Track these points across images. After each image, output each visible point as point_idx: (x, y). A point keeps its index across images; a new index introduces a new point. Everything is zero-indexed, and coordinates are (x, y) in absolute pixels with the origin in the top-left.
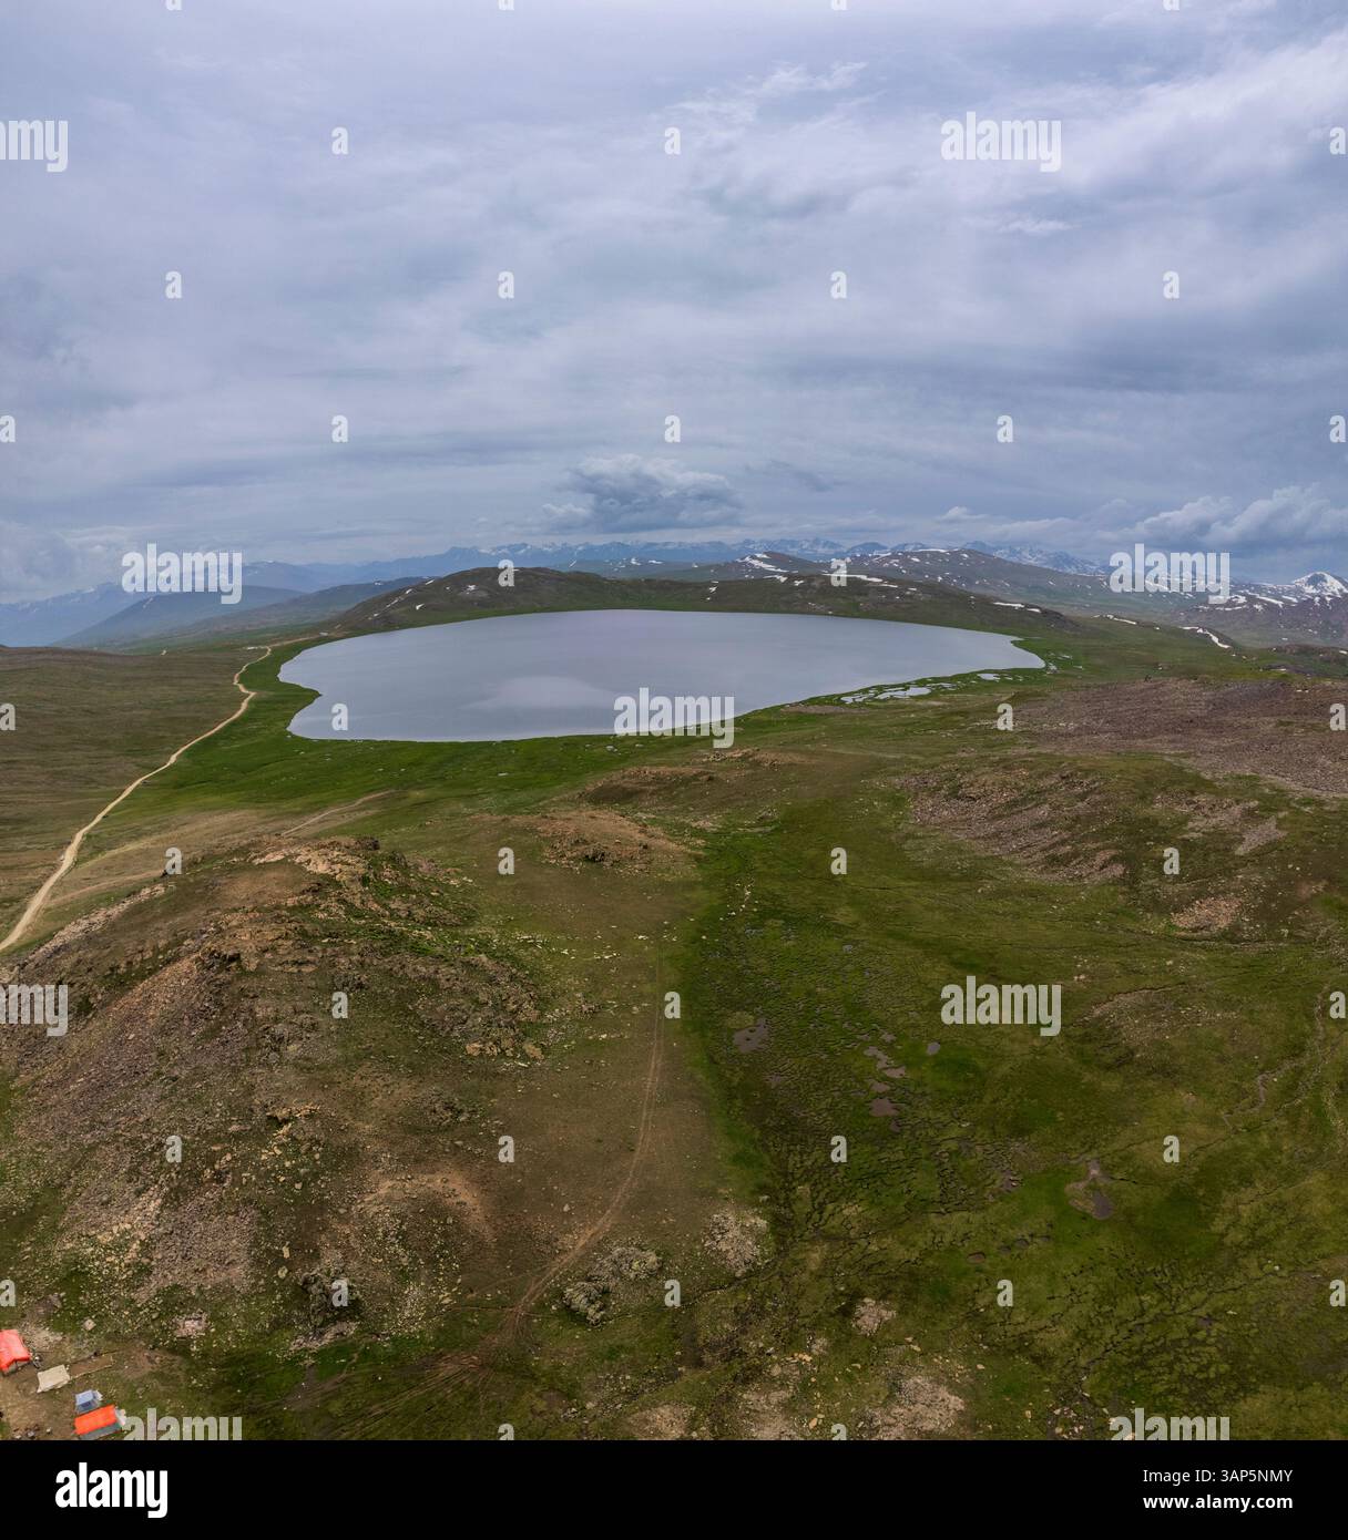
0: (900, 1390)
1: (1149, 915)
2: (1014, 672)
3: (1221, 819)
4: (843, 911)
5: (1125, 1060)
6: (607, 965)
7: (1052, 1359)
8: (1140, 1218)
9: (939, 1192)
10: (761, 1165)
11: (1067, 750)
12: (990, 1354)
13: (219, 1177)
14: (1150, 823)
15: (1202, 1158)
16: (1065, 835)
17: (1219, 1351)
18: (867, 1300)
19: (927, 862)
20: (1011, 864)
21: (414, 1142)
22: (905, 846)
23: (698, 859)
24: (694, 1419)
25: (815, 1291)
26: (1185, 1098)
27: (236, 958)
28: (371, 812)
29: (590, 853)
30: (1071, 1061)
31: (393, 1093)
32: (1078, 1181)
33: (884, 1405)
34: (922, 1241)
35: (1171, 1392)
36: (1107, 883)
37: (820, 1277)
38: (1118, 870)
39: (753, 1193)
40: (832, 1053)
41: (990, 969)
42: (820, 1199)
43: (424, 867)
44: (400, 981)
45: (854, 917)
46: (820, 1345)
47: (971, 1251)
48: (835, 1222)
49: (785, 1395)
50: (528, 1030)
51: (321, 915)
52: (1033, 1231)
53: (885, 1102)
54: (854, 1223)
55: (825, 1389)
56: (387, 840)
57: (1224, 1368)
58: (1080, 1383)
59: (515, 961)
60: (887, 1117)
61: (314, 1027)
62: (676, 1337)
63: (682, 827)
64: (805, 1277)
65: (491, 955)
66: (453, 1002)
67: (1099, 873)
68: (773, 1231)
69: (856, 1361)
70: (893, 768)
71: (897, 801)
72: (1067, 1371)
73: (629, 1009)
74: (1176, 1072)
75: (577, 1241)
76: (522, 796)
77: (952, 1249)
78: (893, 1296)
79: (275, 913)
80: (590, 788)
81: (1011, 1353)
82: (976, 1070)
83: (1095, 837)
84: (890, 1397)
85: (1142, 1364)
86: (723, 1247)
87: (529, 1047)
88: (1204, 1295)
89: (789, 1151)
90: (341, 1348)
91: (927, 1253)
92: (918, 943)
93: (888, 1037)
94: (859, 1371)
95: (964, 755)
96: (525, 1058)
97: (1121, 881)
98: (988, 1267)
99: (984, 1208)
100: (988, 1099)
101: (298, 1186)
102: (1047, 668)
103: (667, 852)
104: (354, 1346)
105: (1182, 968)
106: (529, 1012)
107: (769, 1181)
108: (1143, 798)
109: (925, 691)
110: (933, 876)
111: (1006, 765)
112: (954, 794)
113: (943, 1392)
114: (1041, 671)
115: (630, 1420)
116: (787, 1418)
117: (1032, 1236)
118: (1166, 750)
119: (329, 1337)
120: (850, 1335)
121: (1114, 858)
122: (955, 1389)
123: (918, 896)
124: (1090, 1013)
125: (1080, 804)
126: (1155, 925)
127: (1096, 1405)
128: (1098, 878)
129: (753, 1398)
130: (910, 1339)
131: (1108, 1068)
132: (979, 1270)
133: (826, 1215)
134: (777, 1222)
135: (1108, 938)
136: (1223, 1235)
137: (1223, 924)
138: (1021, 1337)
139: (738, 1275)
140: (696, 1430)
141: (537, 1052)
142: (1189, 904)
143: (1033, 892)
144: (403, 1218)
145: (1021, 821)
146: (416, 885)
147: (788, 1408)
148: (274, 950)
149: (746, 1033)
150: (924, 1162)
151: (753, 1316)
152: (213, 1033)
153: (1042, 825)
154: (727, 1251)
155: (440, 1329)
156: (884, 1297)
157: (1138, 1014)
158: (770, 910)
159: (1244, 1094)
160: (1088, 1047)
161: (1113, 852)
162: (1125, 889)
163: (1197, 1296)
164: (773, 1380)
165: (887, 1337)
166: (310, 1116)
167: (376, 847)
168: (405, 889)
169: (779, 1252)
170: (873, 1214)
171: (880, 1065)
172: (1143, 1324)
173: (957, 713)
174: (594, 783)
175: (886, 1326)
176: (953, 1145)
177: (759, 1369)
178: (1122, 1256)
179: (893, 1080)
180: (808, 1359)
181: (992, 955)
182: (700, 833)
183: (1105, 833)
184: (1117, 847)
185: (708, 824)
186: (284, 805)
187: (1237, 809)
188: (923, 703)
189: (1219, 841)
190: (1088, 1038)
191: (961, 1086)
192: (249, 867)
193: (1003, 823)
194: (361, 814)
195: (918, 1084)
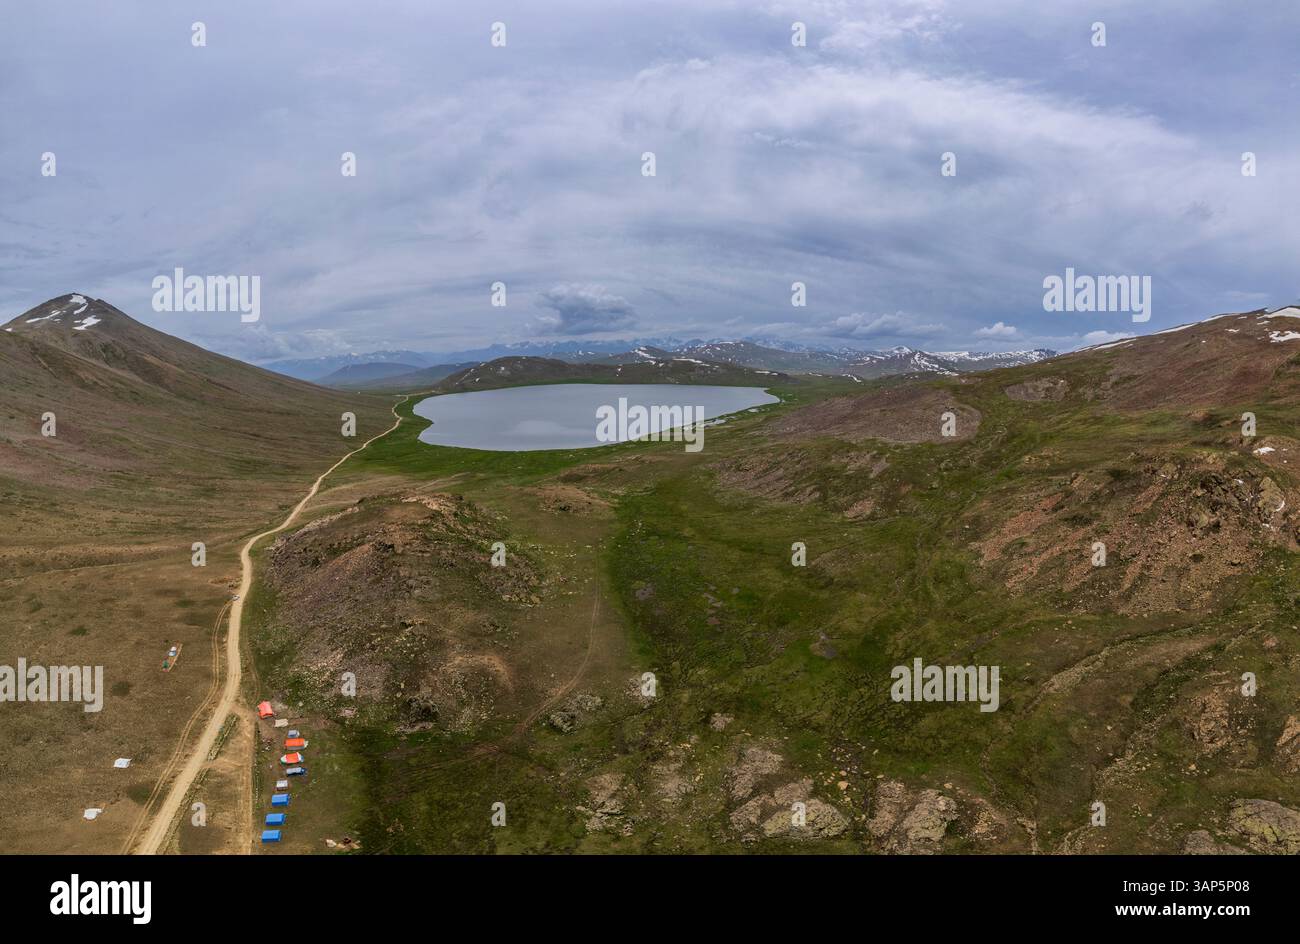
1: (833, 514)
2: (765, 406)
3: (862, 462)
4: (687, 530)
5: (830, 582)
6: (572, 560)
8: (850, 654)
9: (746, 658)
10: (653, 654)
11: (791, 440)
14: (830, 469)
15: (875, 621)
16: (791, 482)
18: (716, 714)
19: (726, 503)
20: (766, 500)
22: (715, 497)
23: (615, 509)
24: (625, 780)
25: (688, 713)
26: (861, 596)
27: (391, 546)
28: (459, 482)
29: (563, 506)
30: (803, 588)
31: (465, 617)
32: (815, 642)
33: (737, 765)
34: (740, 682)
36: (812, 502)
37: (690, 706)
38: (817, 495)
39: (650, 667)
40: (686, 598)
41: (762, 550)
42: (685, 668)
43: (484, 510)
44: (471, 564)
45: (693, 533)
46: (694, 738)
48: (694, 678)
49: (678, 765)
50: (534, 590)
51: (434, 530)
52: (797, 670)
53: (713, 618)
54: (704, 678)
55: (700, 760)
56: (467, 496)
59: (528, 557)
60: (715, 625)
61: (428, 582)
62: (612, 739)
63: (607, 493)
64: (681, 706)
65: (516, 554)
66: (497, 575)
67: (808, 497)
68: (661, 684)
69: (715, 745)
70: (708, 459)
71: (711, 476)
73: (583, 581)
74: (855, 585)
75: (558, 692)
76: (527, 478)
77: (757, 684)
78: (730, 710)
80: (562, 475)
82: (758, 599)
83: (805, 481)
84: (740, 760)
86: (636, 694)
87: (533, 598)
89: (667, 646)
91: (744, 688)
92: (723, 542)
93: (713, 588)
94: (719, 750)
95: (743, 450)
96: (531, 603)
97: (819, 500)
98: (777, 690)
99: (770, 662)
100: (765, 611)
102: (781, 402)
103: (600, 506)
105: (852, 536)
106: (534, 581)
107: (657, 661)
108: (826, 458)
109: (723, 421)
110: (729, 510)
111: (762, 452)
112: (738, 469)
113: (769, 754)
114: (778, 404)
115: (586, 782)
116: (680, 777)
117: (797, 672)
118: (835, 433)
120: (710, 732)
121: (815, 490)
122: (776, 752)
123: (723, 520)
125: (797, 466)
126: (837, 518)
128: (808, 500)
129: (660, 768)
130: (743, 730)
131: (822, 588)
132: (774, 692)
133: (689, 675)
134: (663, 680)
137: (868, 512)
139: (645, 707)
140: (627, 786)
141: (537, 600)
142: (851, 506)
143: (778, 511)
145: (770, 478)
146: (480, 519)
147: (681, 772)
148: (410, 544)
149: (642, 590)
150: (736, 645)
151: (655, 727)
153: (781, 479)
154: (639, 696)
156: (725, 712)
157: (833, 561)
158: (652, 532)
159: (890, 590)
160: (812, 580)
161: (814, 487)
162: (821, 503)
164: (670, 758)
165: (730, 731)
167: (461, 499)
168: (475, 520)
169: (665, 695)
170: (714, 672)
171: (710, 601)
173: (739, 430)
174: (564, 472)
175: (728, 726)
176: (749, 635)
177: (661, 753)
178: (843, 673)
179: (716, 608)
180: (689, 746)
182: (616, 496)
183: (810, 478)
184: (816, 484)
185: (619, 491)
186: (417, 475)
187: (868, 456)
188: (722, 427)
189: (862, 473)
190: (810, 576)
191: (751, 607)
192: (400, 503)
193: (761, 480)
194: (454, 483)
195: (730, 608)
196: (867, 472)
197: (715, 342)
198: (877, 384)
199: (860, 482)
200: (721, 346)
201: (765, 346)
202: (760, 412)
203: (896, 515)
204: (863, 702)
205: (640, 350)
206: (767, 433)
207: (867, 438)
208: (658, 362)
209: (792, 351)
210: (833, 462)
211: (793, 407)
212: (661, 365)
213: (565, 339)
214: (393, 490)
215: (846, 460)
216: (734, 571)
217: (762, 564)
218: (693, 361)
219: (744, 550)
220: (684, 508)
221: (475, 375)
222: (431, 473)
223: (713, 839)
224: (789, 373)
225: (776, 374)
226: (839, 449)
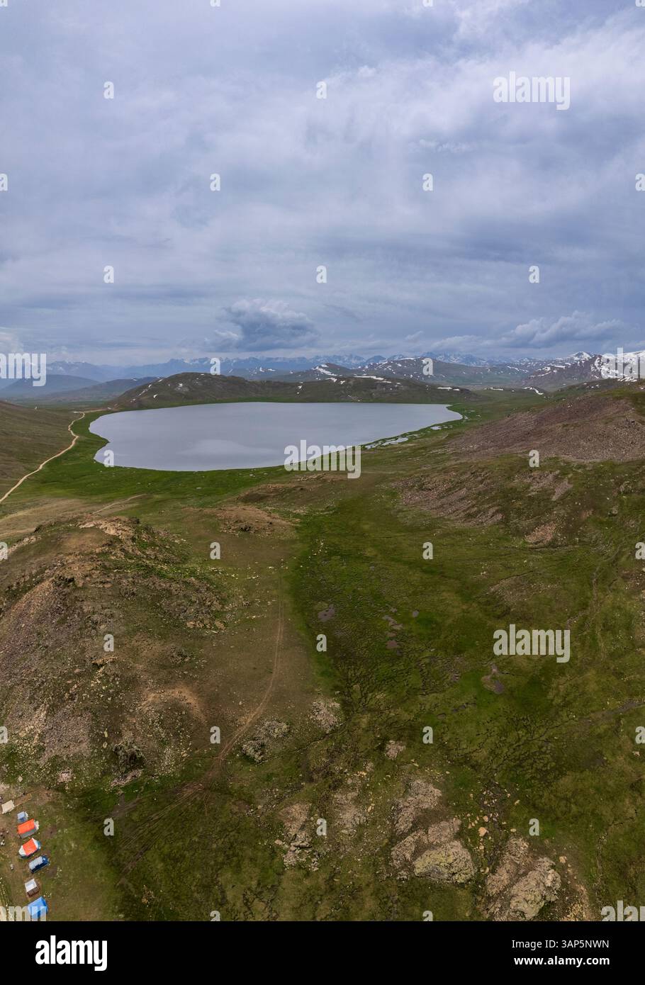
0: (410, 787)
1: (514, 538)
2: (448, 424)
3: (545, 483)
4: (368, 550)
5: (507, 611)
6: (254, 582)
7: (480, 766)
8: (516, 692)
9: (422, 684)
10: (335, 676)
11: (474, 460)
12: (453, 765)
13: (72, 698)
14: (513, 490)
16: (474, 502)
17: (551, 757)
18: (391, 741)
19: (409, 523)
20: (449, 520)
21: (163, 673)
22: (398, 516)
23: (297, 528)
24: (311, 810)
25: (366, 738)
27: (72, 580)
28: (135, 505)
29: (243, 527)
30: (481, 615)
31: (152, 648)
32: (487, 675)
33: (403, 796)
34: (415, 709)
35: (532, 778)
36: (494, 524)
37: (368, 731)
38: (499, 517)
39: (332, 690)
40: (367, 619)
41: (442, 573)
42: (365, 691)
43: (162, 534)
44: (152, 591)
45: (374, 553)
46: (369, 766)
47: (439, 713)
48: (373, 702)
49: (355, 794)
50: (217, 615)
51: (113, 558)
52: (467, 701)
54: (382, 702)
55: (374, 790)
56: (144, 519)
57: (553, 764)
58: (493, 777)
59: (209, 580)
60: (394, 649)
61: (112, 616)
62: (299, 767)
63: (289, 513)
64: (360, 731)
65: (197, 578)
66: (179, 601)
67: (491, 519)
68: (343, 709)
69: (388, 774)
70: (391, 479)
71: (393, 494)
73: (265, 603)
74: (530, 618)
75: (247, 720)
76: (208, 499)
77: (430, 713)
78: (403, 738)
79: (90, 556)
80: (242, 495)
81: (462, 764)
82: (436, 623)
83: (488, 501)
84: (406, 792)
85: (520, 765)
86: (319, 718)
87: (218, 623)
88: (544, 730)
89: (349, 669)
90: (135, 784)
91: (418, 715)
92: (405, 563)
93: (393, 610)
94: (389, 779)
95: (425, 468)
96: (216, 629)
97: (499, 523)
98: (447, 721)
99: (444, 691)
100: (442, 636)
101: (109, 699)
102: (463, 419)
103: (282, 526)
104: (142, 783)
105: (531, 564)
106: (217, 606)
107: (339, 684)
108: (509, 478)
109: (406, 439)
110: (412, 529)
111: (446, 471)
112: (421, 488)
113: (431, 788)
114: (461, 421)
115: (280, 813)
116: (356, 807)
117: (467, 704)
118: (518, 451)
119: (129, 778)
120: (384, 760)
121: (497, 511)
122: (437, 785)
123: (406, 539)
124: (489, 590)
125: (480, 486)
126: (518, 543)
127: (501, 788)
128: (490, 522)
129: (339, 797)
130: (413, 760)
131: (499, 617)
132: (443, 723)
133: (368, 699)
134: (344, 704)
135: (496, 552)
136: (552, 700)
137: (549, 538)
138: (465, 756)
139: (327, 733)
140: (313, 816)
141: (221, 626)
142: (533, 530)
143: (460, 533)
144: (161, 713)
145: (453, 498)
146: (158, 543)
147: (357, 801)
148: (90, 575)
149: (324, 612)
150: (414, 670)
151: (336, 753)
152: (63, 621)
153: (463, 499)
154: (321, 720)
155: (182, 771)
156: (399, 739)
157: (511, 589)
158: (333, 552)
160: (490, 606)
161: (497, 508)
162: (503, 526)
163: (542, 730)
164: (348, 786)
165: (402, 760)
166: (113, 662)
167: (138, 522)
168: (153, 544)
169: (346, 719)
170: (391, 697)
171: (390, 624)
173: (421, 449)
174: (244, 492)
175: (401, 754)
176: (427, 661)
177: (341, 781)
178: (509, 712)
179: (396, 631)
180: (365, 774)
181: (442, 565)
182: (297, 516)
183: (493, 499)
184: (499, 505)
185: (301, 511)
186: (94, 498)
187: (551, 477)
188: (404, 446)
189: (545, 494)
190: (488, 603)
191: (429, 632)
192: (76, 529)
193: (444, 500)
194: (130, 506)
195: (410, 632)
196: (551, 494)
197: (396, 359)
198: (559, 395)
199: (542, 504)
200: (402, 362)
201: (447, 361)
202: (443, 429)
203: (575, 544)
204: (519, 746)
205: (320, 367)
206: (450, 451)
207: (550, 456)
208: (339, 379)
209: (474, 365)
210: (516, 482)
211: (475, 424)
212: (342, 382)
213: (245, 356)
214: (70, 515)
215: (529, 480)
216: (415, 593)
217: (443, 588)
218: (375, 378)
219: (425, 572)
220: (366, 527)
221: (152, 391)
222: (107, 495)
223: (376, 875)
224: (471, 388)
225: (458, 390)
226: (522, 467)
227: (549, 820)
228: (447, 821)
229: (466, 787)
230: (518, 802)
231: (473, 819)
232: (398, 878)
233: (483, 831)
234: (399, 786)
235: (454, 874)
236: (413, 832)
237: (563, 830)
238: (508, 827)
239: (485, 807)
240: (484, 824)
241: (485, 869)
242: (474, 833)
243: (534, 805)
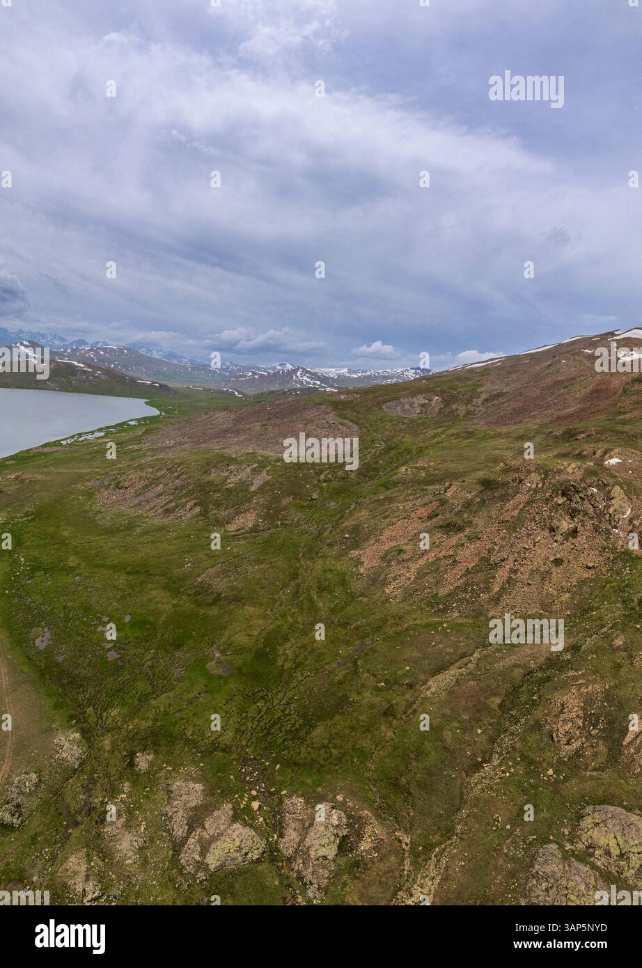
0: (172, 792)
1: (215, 528)
2: (145, 419)
3: (243, 475)
4: (72, 559)
5: (217, 599)
7: (230, 747)
8: (245, 669)
9: (150, 688)
10: (67, 705)
11: (170, 455)
12: (203, 757)
14: (210, 483)
15: (264, 634)
16: (171, 498)
17: (297, 716)
18: (137, 755)
19: (108, 525)
20: (148, 517)
22: (97, 518)
24: (88, 855)
25: (113, 760)
26: (249, 609)
30: (192, 606)
32: (211, 661)
33: (169, 803)
34: (151, 715)
35: (284, 740)
36: (194, 517)
37: (113, 751)
38: (198, 509)
39: (68, 721)
40: (82, 635)
41: (146, 572)
42: (99, 712)
45: (77, 562)
46: (126, 786)
47: (174, 711)
48: (109, 721)
49: (123, 820)
52: (198, 691)
53: (113, 652)
54: (118, 718)
55: (139, 808)
57: (301, 721)
58: (246, 753)
60: (115, 659)
62: (61, 814)
64: (106, 754)
67: (189, 512)
68: (83, 737)
69: (146, 787)
70: (87, 477)
71: (90, 495)
72: (239, 750)
74: (242, 598)
77: (166, 713)
78: (148, 747)
81: (212, 752)
82: (150, 623)
83: (185, 496)
84: (169, 798)
85: (269, 733)
86: (64, 755)
88: (283, 694)
89: (78, 693)
91: (156, 720)
92: (109, 567)
93: (106, 619)
94: (149, 792)
95: (121, 466)
97: (200, 514)
98: (185, 716)
99: (173, 689)
100: (159, 636)
102: (160, 415)
105: (235, 550)
107: (72, 712)
108: (206, 472)
109: (102, 434)
110: (112, 531)
111: (141, 468)
112: (118, 487)
113: (191, 785)
114: (158, 417)
115: (59, 874)
116: (130, 832)
117: (199, 694)
118: (215, 447)
120: (138, 775)
121: (195, 505)
122: (196, 781)
123: (106, 543)
124: (196, 581)
125: (177, 481)
126: (219, 532)
127: (258, 760)
128: (189, 515)
129: (110, 829)
130: (165, 765)
131: (211, 604)
132: (182, 719)
133: (104, 719)
134: (84, 732)
135: (197, 543)
136: (282, 666)
137: (250, 525)
138: (213, 743)
139: (76, 767)
140: (92, 861)
142: (233, 519)
143: (159, 529)
145: (150, 495)
147: (127, 826)
149: (40, 638)
150: (139, 676)
151: (91, 786)
153: (160, 495)
154: (67, 757)
156: (145, 750)
157: (218, 576)
158: (36, 566)
159: (276, 601)
160: (199, 598)
161: (195, 501)
162: (202, 518)
163: (280, 695)
165: (155, 769)
169: (90, 747)
170: (125, 710)
171: (106, 635)
172: (262, 716)
175: (151, 764)
176: (149, 663)
177: (104, 812)
178: (242, 689)
180: (125, 796)
181: (145, 564)
183: (190, 493)
184: (196, 498)
187: (248, 470)
188: (100, 441)
189: (243, 486)
190: (197, 593)
191: (145, 634)
193: (141, 497)
195: (126, 638)
196: (249, 485)
198: (259, 399)
199: (241, 494)
201: (148, 355)
202: (140, 425)
203: (277, 527)
206: (146, 447)
207: (247, 451)
209: (175, 362)
210: (213, 476)
211: (171, 420)
215: (226, 474)
216: (123, 597)
217: (150, 586)
219: (130, 573)
220: (65, 534)
223: (177, 889)
224: (170, 384)
225: (157, 385)
226: (219, 462)
227: (314, 770)
228: (219, 810)
229: (224, 771)
230: (278, 766)
231: (242, 797)
232: (198, 882)
233: (255, 805)
234: (161, 795)
235: (246, 854)
236: (191, 833)
237: (331, 773)
238: (278, 792)
239: (249, 782)
240: (254, 798)
241: (273, 837)
242: (248, 809)
243: (295, 764)
